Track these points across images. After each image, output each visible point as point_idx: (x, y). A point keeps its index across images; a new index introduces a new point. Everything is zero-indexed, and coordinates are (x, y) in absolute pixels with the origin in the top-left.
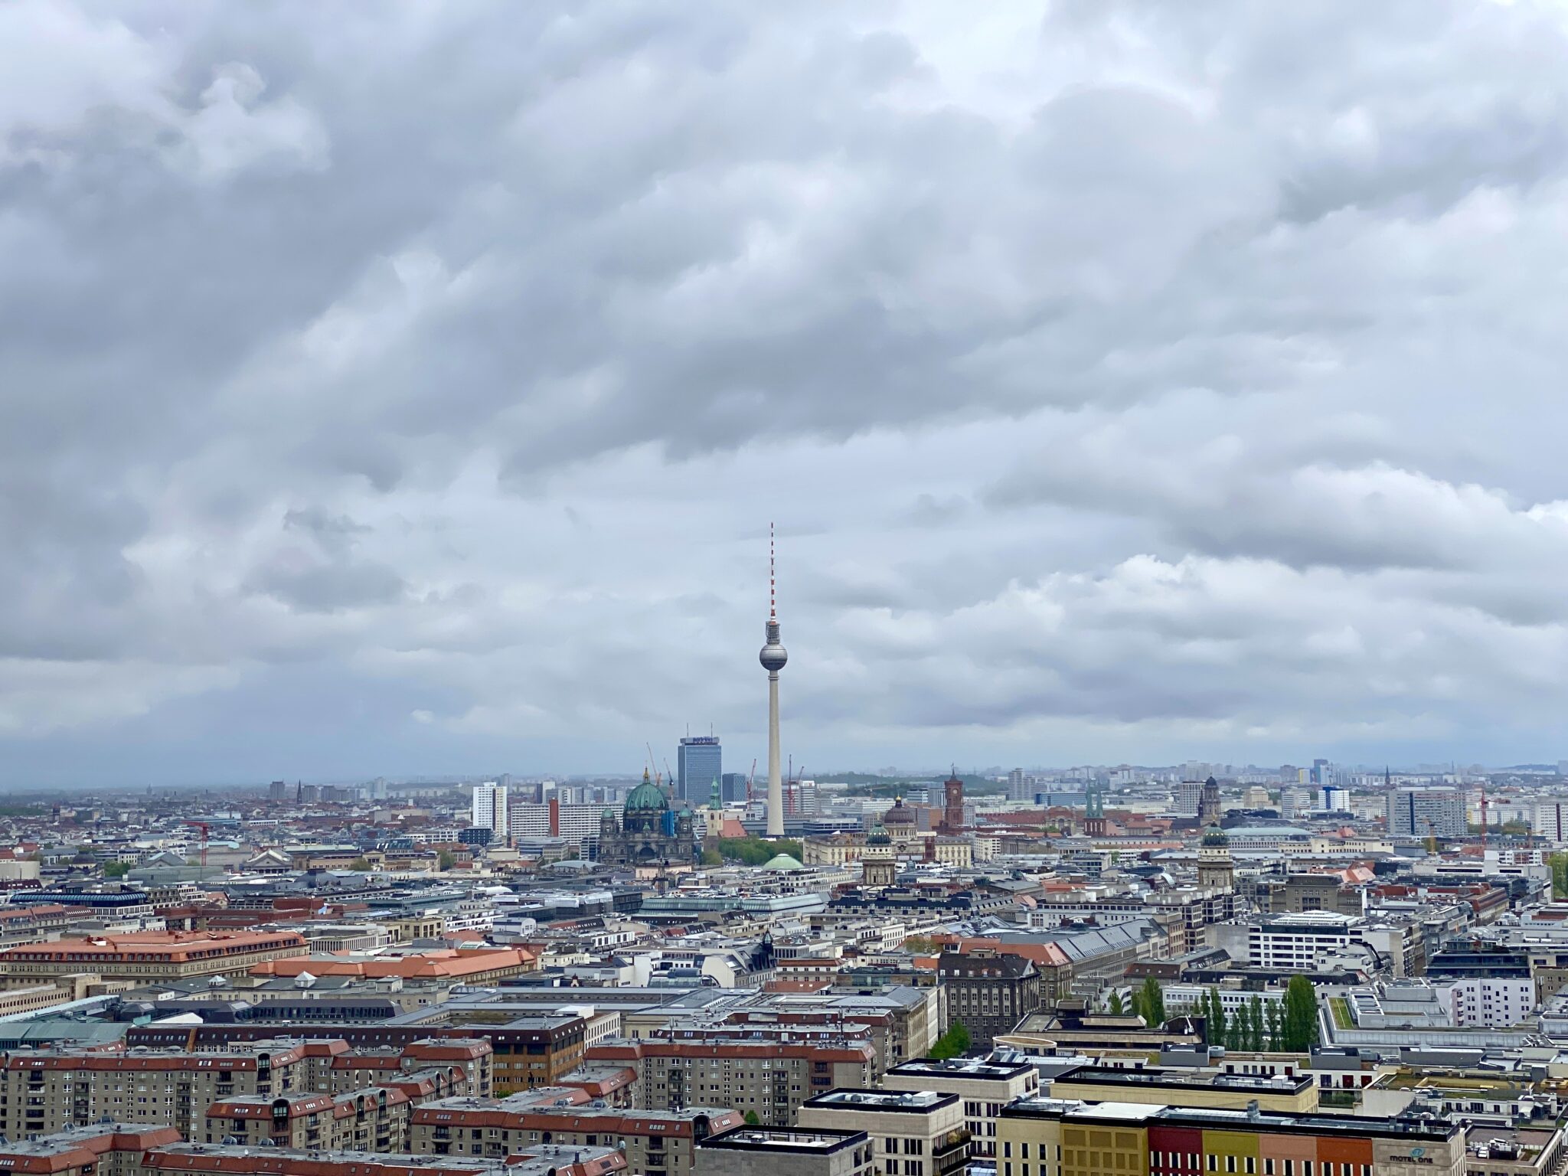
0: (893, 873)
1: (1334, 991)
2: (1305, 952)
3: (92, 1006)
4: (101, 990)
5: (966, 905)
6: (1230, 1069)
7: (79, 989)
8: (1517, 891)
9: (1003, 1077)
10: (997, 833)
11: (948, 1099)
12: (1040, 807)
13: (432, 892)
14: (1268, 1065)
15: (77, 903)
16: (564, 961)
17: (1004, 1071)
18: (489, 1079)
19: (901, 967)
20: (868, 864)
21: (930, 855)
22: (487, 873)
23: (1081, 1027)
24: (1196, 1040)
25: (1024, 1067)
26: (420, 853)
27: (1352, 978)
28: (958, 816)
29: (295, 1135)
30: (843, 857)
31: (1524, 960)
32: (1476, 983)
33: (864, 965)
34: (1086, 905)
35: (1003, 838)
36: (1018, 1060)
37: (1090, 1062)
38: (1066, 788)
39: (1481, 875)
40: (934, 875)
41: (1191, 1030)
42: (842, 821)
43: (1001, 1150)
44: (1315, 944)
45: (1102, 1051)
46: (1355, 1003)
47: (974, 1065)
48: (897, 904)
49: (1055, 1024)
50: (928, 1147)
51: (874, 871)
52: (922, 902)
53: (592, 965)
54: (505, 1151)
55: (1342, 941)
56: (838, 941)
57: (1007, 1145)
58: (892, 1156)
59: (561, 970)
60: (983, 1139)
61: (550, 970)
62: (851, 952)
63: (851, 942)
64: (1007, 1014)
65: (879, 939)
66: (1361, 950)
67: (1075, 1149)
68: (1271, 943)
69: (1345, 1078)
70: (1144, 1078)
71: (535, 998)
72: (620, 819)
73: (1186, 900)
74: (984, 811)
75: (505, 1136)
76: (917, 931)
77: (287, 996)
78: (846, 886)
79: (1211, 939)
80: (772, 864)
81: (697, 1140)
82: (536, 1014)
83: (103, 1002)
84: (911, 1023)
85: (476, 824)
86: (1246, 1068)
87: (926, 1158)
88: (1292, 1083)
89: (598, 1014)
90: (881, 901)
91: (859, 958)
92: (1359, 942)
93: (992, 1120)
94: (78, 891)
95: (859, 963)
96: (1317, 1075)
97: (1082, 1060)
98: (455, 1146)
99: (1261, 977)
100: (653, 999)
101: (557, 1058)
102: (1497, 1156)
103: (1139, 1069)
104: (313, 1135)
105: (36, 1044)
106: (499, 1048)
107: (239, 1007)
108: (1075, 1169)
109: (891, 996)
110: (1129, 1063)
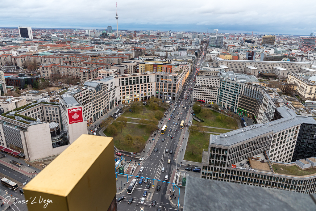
0: (129, 40)
5: (136, 44)
6: (160, 59)
7: (48, 50)
8: (187, 43)
9: (140, 60)
10: (139, 37)
11: (135, 62)
12: (144, 34)
13: (83, 41)
14: (164, 59)
15: (46, 41)
16: (97, 48)
18: (91, 59)
19: (130, 50)
20: (127, 39)
21: (133, 39)
22: (88, 39)
23: (147, 55)
25: (142, 59)
26: (81, 37)
27: (171, 51)
28: (136, 35)
30: (124, 39)
31: (187, 50)
32: (182, 52)
34: (148, 44)
38: (146, 32)
39: (184, 42)
40: (133, 41)
41: (157, 56)
42: (124, 35)
44: (168, 48)
45: (149, 58)
46: (172, 53)
47: (137, 59)
48: (130, 43)
49: (145, 55)
50: (133, 66)
52: (132, 43)
53: (100, 49)
55: (171, 48)
56: (124, 47)
57: (140, 66)
58: (130, 67)
60: (138, 66)
62: (125, 48)
64: (140, 54)
65: (128, 47)
66: (173, 49)
67: (146, 66)
68: (164, 48)
69: (170, 60)
71: (94, 52)
72: (102, 34)
73: (157, 44)
74: (138, 34)
76: (132, 46)
77: (69, 51)
78: (125, 42)
79: (159, 47)
80: (117, 39)
81: (111, 65)
83: (50, 51)
84: (131, 55)
85: (87, 34)
86: (162, 59)
88: (166, 61)
89: (101, 53)
90: (128, 43)
93: (139, 64)
94: (46, 39)
95: (126, 49)
96: (168, 60)
97: (147, 58)
98: (88, 66)
99: (163, 51)
100: (106, 52)
101: (97, 58)
102: (183, 67)
103: (152, 59)
104: (74, 64)
105: (44, 55)
106: (91, 57)
107: (64, 52)
108: (146, 68)
109: (129, 52)
110: (151, 59)
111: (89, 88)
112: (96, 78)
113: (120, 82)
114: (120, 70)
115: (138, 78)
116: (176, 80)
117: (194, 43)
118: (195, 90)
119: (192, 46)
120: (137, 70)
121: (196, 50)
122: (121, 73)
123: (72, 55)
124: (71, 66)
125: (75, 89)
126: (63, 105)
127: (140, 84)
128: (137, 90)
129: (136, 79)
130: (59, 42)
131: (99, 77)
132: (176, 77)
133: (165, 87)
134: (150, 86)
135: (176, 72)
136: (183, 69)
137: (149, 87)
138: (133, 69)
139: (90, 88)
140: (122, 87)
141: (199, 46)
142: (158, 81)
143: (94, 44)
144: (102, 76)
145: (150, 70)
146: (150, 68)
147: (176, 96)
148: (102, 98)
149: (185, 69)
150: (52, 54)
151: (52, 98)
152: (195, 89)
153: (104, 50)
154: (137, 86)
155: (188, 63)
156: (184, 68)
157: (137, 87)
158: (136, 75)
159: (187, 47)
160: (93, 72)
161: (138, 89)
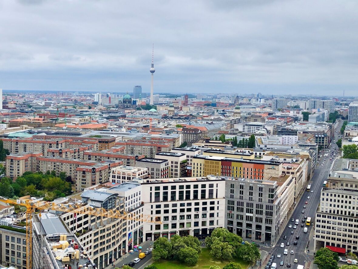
0: (174, 113)
1: (259, 137)
2: (254, 130)
3: (26, 131)
4: (28, 128)
5: (188, 119)
6: (237, 151)
7: (24, 128)
8: (296, 119)
9: (194, 151)
10: (194, 105)
11: (183, 154)
12: (203, 101)
13: (88, 113)
14: (245, 150)
15: (23, 112)
16: (111, 127)
17: (194, 150)
18: (98, 147)
19: (175, 130)
20: (169, 111)
21: (181, 109)
22: (97, 110)
23: (209, 143)
24: (231, 145)
25: (198, 149)
26: (85, 105)
27: (262, 135)
28: (187, 102)
29: (63, 156)
30: (164, 109)
31: (296, 132)
32: (287, 136)
33: (168, 129)
34: (211, 120)
35: (196, 106)
36: (197, 148)
37: (211, 149)
38: (208, 97)
39: (289, 116)
40: (182, 113)
41: (230, 143)
42: (164, 102)
43: (193, 164)
44: (256, 128)
45: (213, 147)
46: (263, 139)
47: (188, 149)
48: (175, 118)
49: (204, 142)
50: (179, 163)
51: (170, 112)
52: (179, 118)
53: (117, 128)
54: (101, 160)
55: (261, 128)
56: (163, 125)
57: (194, 163)
58: (172, 164)
59: (111, 128)
60: (190, 162)
61: (109, 128)
62: (166, 127)
63: (166, 125)
64: (195, 139)
65: (171, 125)
66: (265, 129)
67: (207, 164)
68: (247, 128)
69: (260, 153)
70: (221, 152)
71: (106, 133)
72: (122, 101)
73: (231, 119)
74: (192, 101)
75: (101, 158)
76: (178, 124)
77: (61, 131)
78: (165, 115)
79: (236, 126)
80: (151, 110)
81: (136, 160)
82: (106, 136)
83: (28, 131)
84: (176, 140)
85: (95, 101)
86: (241, 151)
87: (179, 165)
88: (250, 154)
89: (118, 137)
90: (172, 118)
91: (167, 128)
92: (264, 128)
93: (191, 159)
94: (23, 110)
95: (167, 129)
96: (254, 153)
97: (209, 149)
98: (92, 159)
99: (245, 134)
100: (128, 134)
101: (110, 144)
102: (288, 169)
103: (220, 150)
104: (66, 156)
105: (17, 137)
106: (100, 142)
107: (53, 132)
108: (207, 168)
109: (173, 135)
110: (218, 149)
111: (90, 203)
112: (105, 184)
113: (151, 193)
114: (153, 169)
115: (188, 187)
116: (272, 196)
117: (312, 118)
118: (318, 221)
119: (310, 125)
120: (188, 170)
121: (318, 133)
122: (155, 176)
123: (65, 138)
124: (61, 159)
125: (65, 203)
126: (38, 233)
127: (193, 200)
128: (186, 213)
129: (185, 190)
130: (44, 115)
131: (111, 181)
132: (273, 190)
133: (248, 211)
134: (216, 206)
135: (273, 179)
136: (288, 173)
137: (212, 208)
138: (179, 169)
139: (93, 202)
140: (155, 205)
141: (325, 124)
142: (232, 197)
143: (107, 118)
144: (116, 179)
145: (214, 172)
146: (214, 169)
147: (273, 232)
148: (114, 226)
149: (293, 173)
150: (30, 136)
151: (20, 219)
152: (319, 218)
153: (124, 130)
154: (186, 205)
155: (301, 160)
156: (290, 171)
157: (186, 207)
158: (186, 181)
159: (296, 126)
160: (101, 171)
161: (189, 210)
